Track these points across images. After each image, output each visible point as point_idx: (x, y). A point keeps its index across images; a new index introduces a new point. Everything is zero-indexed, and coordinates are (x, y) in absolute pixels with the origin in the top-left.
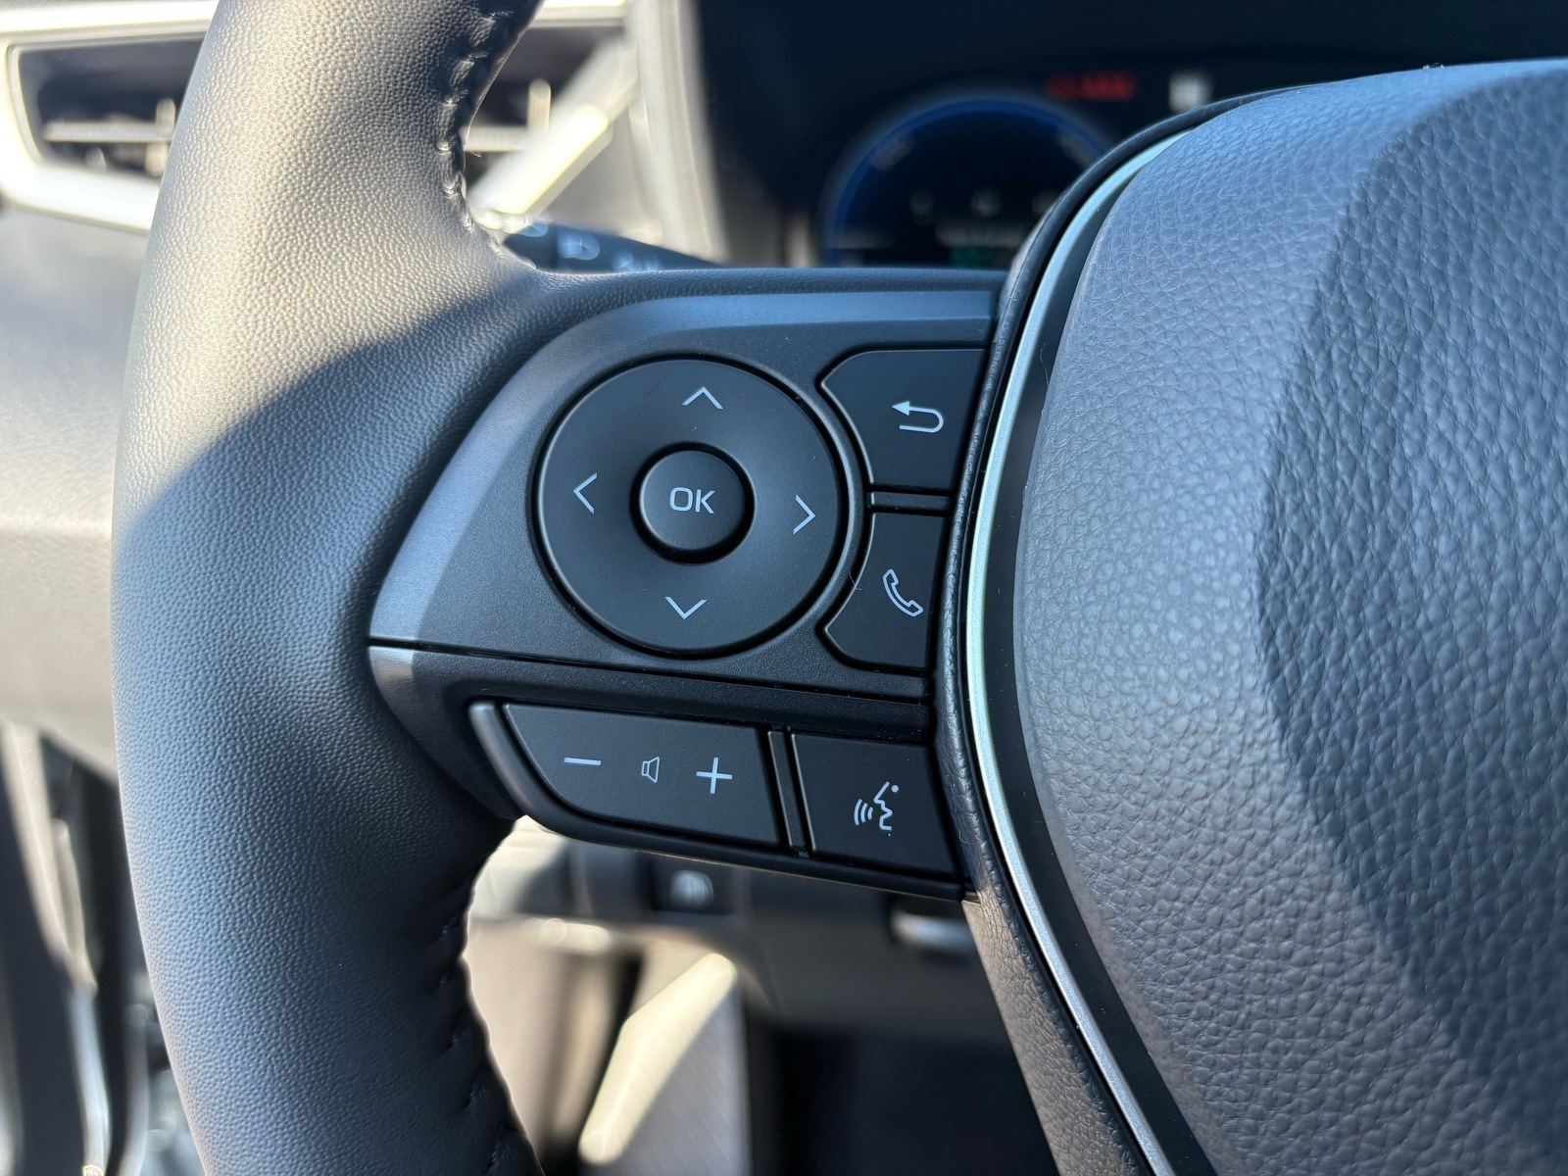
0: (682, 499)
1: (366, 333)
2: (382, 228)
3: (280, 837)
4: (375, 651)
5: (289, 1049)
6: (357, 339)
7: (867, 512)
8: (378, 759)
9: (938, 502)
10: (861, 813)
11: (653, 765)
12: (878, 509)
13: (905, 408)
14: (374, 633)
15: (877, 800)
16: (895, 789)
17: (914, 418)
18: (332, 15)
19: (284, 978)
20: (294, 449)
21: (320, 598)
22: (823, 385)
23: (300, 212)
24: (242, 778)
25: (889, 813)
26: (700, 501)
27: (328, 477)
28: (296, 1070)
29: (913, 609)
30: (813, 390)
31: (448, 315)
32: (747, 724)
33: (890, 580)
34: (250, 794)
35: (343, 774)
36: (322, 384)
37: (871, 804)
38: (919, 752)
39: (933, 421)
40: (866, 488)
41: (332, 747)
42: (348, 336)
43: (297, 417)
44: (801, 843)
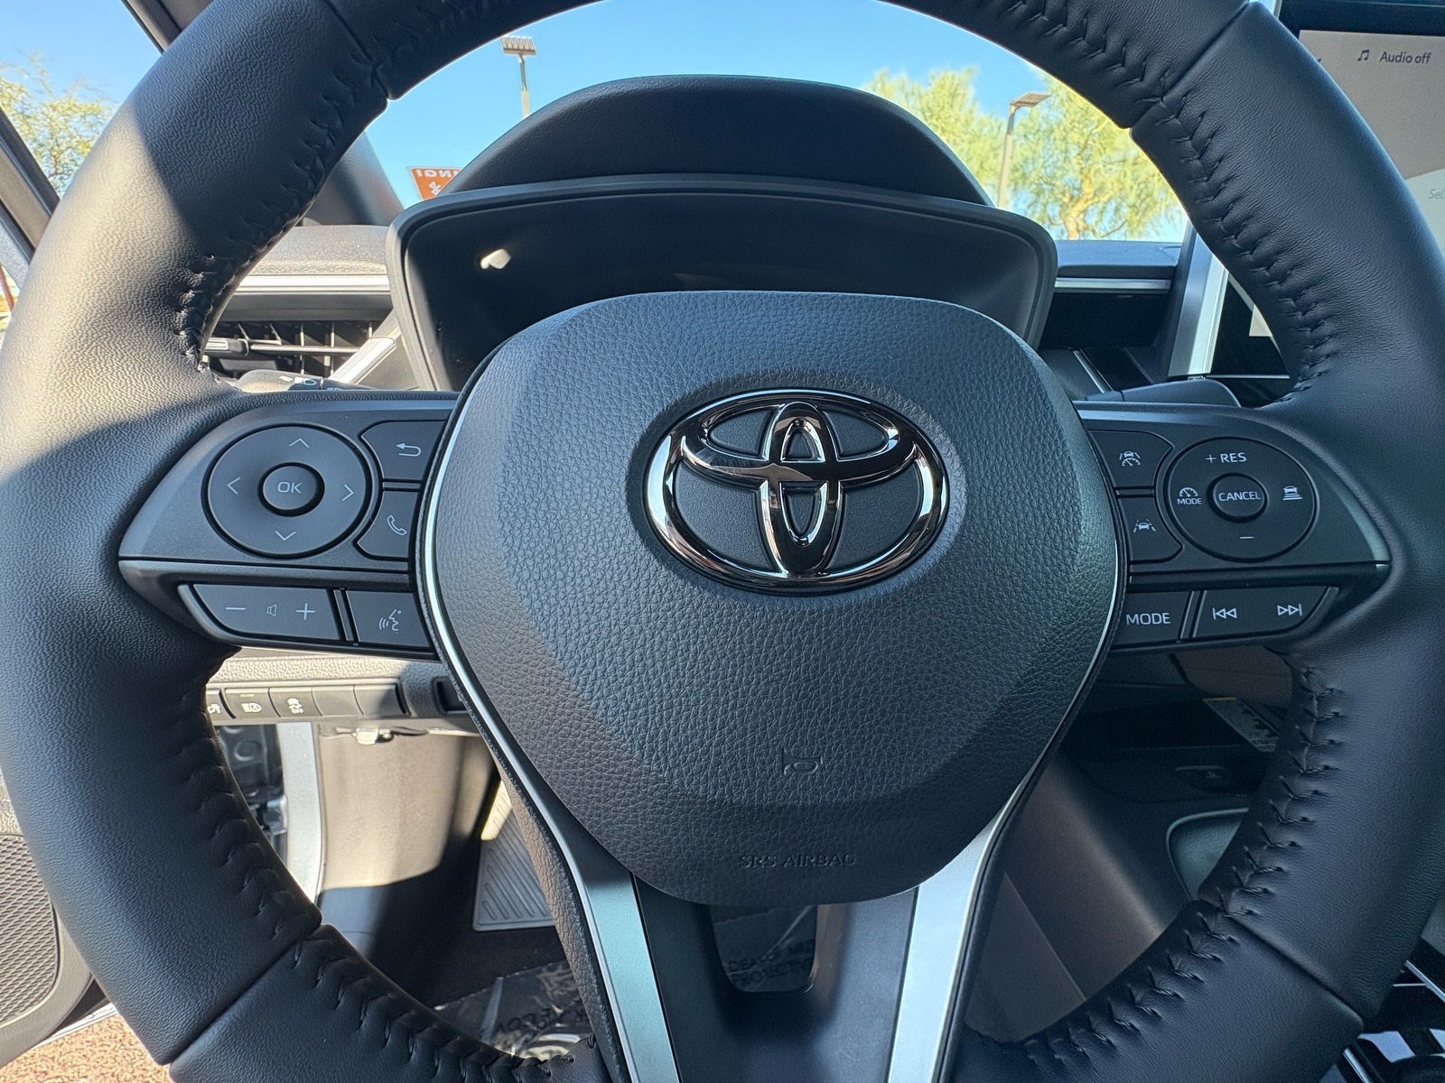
0: (284, 487)
1: (122, 416)
2: (134, 368)
3: (65, 655)
4: (121, 563)
5: (65, 759)
6: (116, 419)
7: (381, 490)
8: (129, 615)
9: (417, 486)
10: (383, 624)
11: (273, 609)
12: (387, 489)
13: (402, 446)
14: (121, 554)
15: (390, 618)
16: (400, 612)
17: (406, 450)
18: (91, 267)
19: (64, 724)
20: (75, 469)
21: (87, 539)
22: (362, 437)
23: (77, 358)
24: (40, 628)
25: (397, 623)
26: (294, 488)
27: (95, 483)
28: (69, 769)
29: (402, 532)
30: (358, 440)
31: (173, 409)
32: (322, 588)
33: (391, 520)
34: (46, 635)
35: (108, 624)
36: (93, 438)
37: (388, 619)
38: (411, 595)
39: (417, 451)
40: (381, 480)
41: (100, 610)
42: (110, 417)
43: (77, 454)
44: (352, 639)
